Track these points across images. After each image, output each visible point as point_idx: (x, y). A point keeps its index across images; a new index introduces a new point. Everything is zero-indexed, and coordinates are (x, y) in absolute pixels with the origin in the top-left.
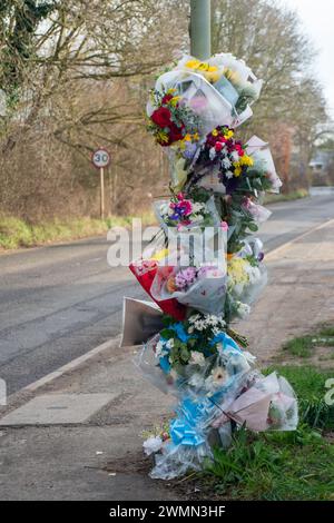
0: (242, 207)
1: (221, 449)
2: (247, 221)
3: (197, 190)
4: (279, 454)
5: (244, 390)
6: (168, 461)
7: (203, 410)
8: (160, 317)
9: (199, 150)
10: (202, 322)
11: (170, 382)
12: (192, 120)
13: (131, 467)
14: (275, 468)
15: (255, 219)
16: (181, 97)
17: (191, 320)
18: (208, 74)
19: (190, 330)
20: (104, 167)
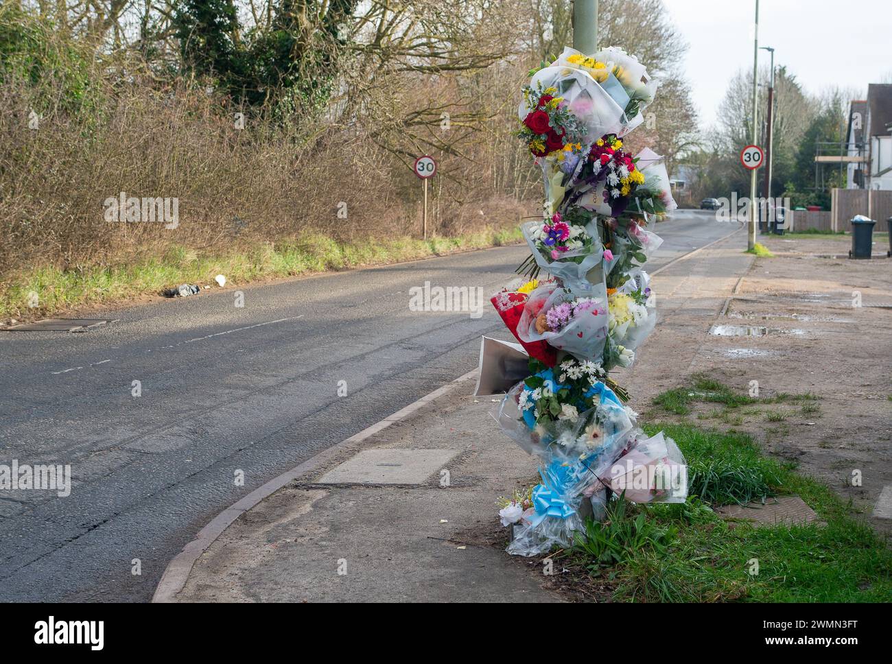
0: (629, 233)
1: (595, 523)
2: (634, 249)
3: (576, 210)
4: (663, 531)
5: (624, 453)
6: (530, 534)
7: (573, 475)
8: (524, 361)
9: (581, 163)
10: (576, 370)
11: (535, 439)
12: (574, 125)
13: (483, 540)
14: (661, 547)
15: (644, 247)
16: (562, 98)
17: (564, 366)
18: (594, 71)
19: (562, 378)
20: (428, 178)
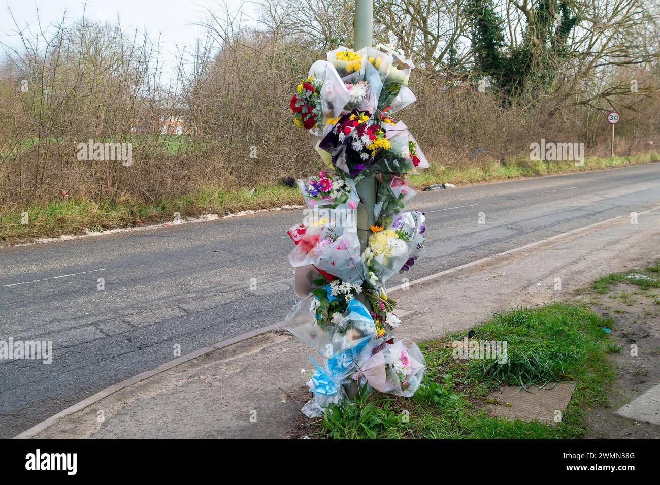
10: (337, 288)
11: (314, 336)
20: (615, 124)
